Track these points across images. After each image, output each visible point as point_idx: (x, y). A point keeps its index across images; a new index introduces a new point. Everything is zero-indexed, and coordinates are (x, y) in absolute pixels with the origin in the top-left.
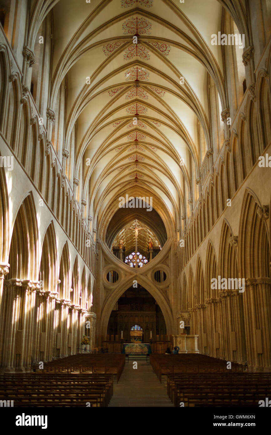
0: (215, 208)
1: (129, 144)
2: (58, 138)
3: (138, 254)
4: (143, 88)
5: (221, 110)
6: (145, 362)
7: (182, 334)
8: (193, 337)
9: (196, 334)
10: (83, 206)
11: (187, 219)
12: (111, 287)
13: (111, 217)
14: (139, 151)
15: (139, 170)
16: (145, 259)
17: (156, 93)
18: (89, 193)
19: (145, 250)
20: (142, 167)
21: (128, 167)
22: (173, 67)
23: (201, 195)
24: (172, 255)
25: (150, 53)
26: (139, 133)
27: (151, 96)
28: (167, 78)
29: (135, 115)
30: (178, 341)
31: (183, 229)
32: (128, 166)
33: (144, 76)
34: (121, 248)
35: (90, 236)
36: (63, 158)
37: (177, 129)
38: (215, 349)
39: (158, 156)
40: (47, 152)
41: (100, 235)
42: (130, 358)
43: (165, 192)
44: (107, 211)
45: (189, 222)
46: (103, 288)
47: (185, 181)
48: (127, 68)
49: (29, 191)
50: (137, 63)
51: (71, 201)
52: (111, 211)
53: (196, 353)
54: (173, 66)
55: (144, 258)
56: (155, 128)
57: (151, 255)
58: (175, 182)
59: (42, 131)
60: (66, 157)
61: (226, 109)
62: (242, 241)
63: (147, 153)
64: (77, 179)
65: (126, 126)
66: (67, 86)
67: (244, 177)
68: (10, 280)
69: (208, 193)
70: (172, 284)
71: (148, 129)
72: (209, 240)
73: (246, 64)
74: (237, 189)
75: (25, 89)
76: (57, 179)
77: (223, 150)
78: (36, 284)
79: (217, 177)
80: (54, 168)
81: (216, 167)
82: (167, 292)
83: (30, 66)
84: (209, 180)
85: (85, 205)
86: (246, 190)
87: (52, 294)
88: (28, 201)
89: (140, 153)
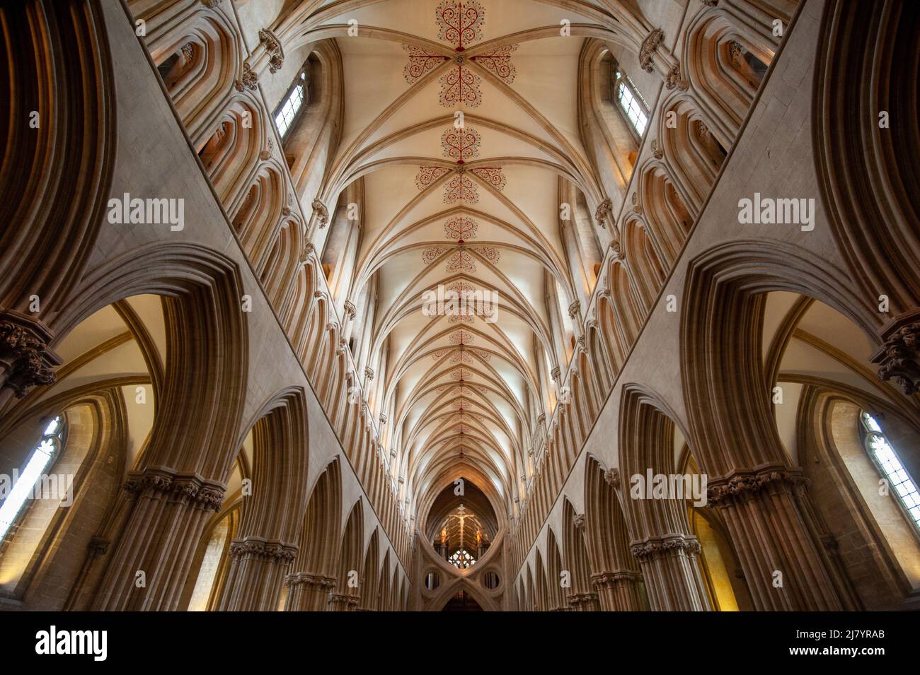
0: (552, 483)
1: (453, 413)
2: (376, 401)
3: (464, 552)
4: (468, 352)
5: (550, 368)
10: (400, 484)
11: (521, 502)
12: (430, 596)
13: (433, 501)
14: (464, 421)
15: (465, 444)
17: (482, 357)
18: (408, 469)
19: (473, 548)
20: (467, 441)
21: (452, 440)
23: (536, 470)
24: (505, 552)
25: (475, 316)
26: (464, 401)
27: (476, 360)
29: (460, 381)
31: (516, 516)
32: (452, 438)
33: (469, 340)
34: (443, 541)
35: (407, 524)
36: (380, 423)
37: (504, 394)
40: (362, 412)
41: (419, 524)
44: (427, 493)
45: (523, 506)
46: (420, 596)
49: (336, 454)
50: (461, 327)
51: (386, 476)
52: (433, 494)
55: (472, 558)
56: (482, 395)
57: (480, 551)
60: (383, 423)
61: (555, 367)
62: (589, 521)
63: (473, 423)
64: (395, 449)
65: (450, 394)
66: (389, 349)
67: (583, 440)
68: (299, 573)
69: (544, 466)
70: (507, 590)
71: (474, 396)
72: (549, 525)
73: (573, 317)
74: (577, 455)
75: (343, 342)
76: (371, 446)
77: (556, 413)
78: (332, 580)
79: (552, 444)
80: (368, 433)
81: (550, 433)
82: (501, 602)
83: (351, 319)
84: (543, 449)
85: (403, 483)
86: (588, 454)
87: (352, 598)
88: (334, 467)
89: (465, 424)
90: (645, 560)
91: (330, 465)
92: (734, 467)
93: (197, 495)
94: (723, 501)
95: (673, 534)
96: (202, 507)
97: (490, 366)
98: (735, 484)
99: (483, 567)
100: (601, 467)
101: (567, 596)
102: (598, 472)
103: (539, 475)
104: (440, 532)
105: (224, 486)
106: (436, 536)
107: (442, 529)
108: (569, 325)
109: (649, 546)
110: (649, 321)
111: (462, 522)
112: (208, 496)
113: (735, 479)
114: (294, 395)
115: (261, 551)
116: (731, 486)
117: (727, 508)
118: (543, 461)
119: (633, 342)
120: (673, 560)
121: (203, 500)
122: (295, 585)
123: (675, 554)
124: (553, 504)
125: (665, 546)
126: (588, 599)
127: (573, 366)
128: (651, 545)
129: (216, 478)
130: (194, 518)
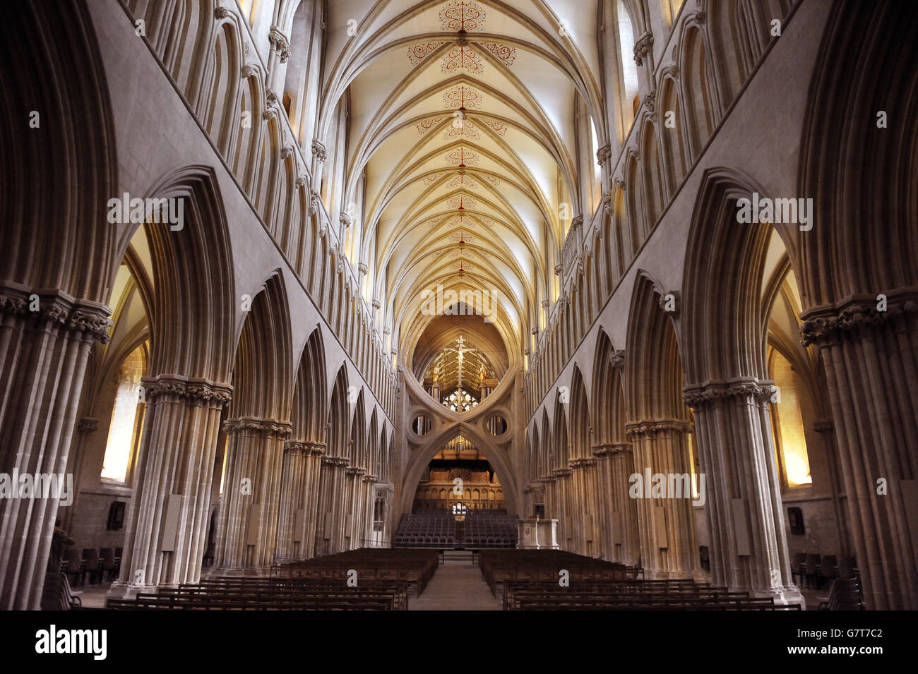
0: (585, 310)
1: (449, 214)
2: (332, 194)
3: (464, 393)
4: (472, 122)
5: (596, 147)
6: (470, 563)
7: (531, 517)
8: (549, 524)
9: (553, 518)
10: (375, 309)
11: (540, 334)
12: (419, 443)
13: (422, 331)
14: (466, 226)
15: (466, 257)
16: (474, 401)
17: (493, 130)
18: (386, 290)
19: (475, 388)
20: (470, 253)
21: (447, 252)
22: (518, 84)
23: (564, 293)
24: (515, 392)
25: (484, 62)
26: (465, 196)
27: (484, 134)
28: (511, 103)
29: (460, 166)
30: (525, 530)
31: (533, 349)
32: (449, 249)
33: (474, 101)
34: (436, 380)
35: (387, 359)
36: (340, 226)
38: (585, 541)
39: (495, 234)
40: (311, 210)
41: (403, 359)
42: (446, 556)
43: (506, 292)
44: (414, 322)
45: (544, 338)
46: (407, 443)
47: (538, 274)
48: (447, 87)
49: (276, 268)
50: (462, 80)
51: (353, 298)
53: (554, 548)
54: (520, 83)
55: (473, 399)
56: (491, 187)
57: (483, 391)
58: (521, 275)
59: (302, 173)
60: (346, 225)
61: (604, 144)
62: (631, 358)
63: (477, 228)
64: (366, 263)
65: (444, 185)
66: (348, 112)
67: (635, 251)
68: (241, 418)
69: (575, 287)
70: (516, 437)
71: (480, 190)
72: (575, 363)
73: (639, 62)
74: (623, 273)
75: (272, 98)
76: (329, 258)
77: (600, 213)
78: (286, 425)
79: (589, 258)
80: (324, 239)
81: (588, 243)
82: (509, 450)
83: (282, 60)
84: (576, 263)
85: (378, 308)
86: (639, 271)
87: (316, 446)
88: (275, 286)
89: (467, 230)
90: (701, 408)
91: (269, 282)
92: (852, 292)
93: (68, 321)
94: (826, 338)
95: (744, 378)
96: (79, 335)
97: (506, 144)
98: (849, 315)
99: (487, 410)
100: (655, 290)
101: (592, 446)
102: (651, 295)
103: (568, 299)
104: (432, 368)
105: (104, 308)
106: (426, 373)
107: (435, 366)
108: (631, 77)
109: (710, 391)
110: (763, 66)
111: (461, 357)
112: (83, 322)
113: (851, 309)
114: (200, 180)
115: (181, 393)
116: (842, 318)
117: (829, 348)
118: (574, 282)
119: (730, 102)
120: (739, 409)
121: (78, 328)
122: (238, 431)
123: (742, 402)
124: (584, 336)
125: (731, 391)
126: (618, 450)
127: (632, 143)
128: (711, 391)
129: (93, 297)
130: (69, 352)
